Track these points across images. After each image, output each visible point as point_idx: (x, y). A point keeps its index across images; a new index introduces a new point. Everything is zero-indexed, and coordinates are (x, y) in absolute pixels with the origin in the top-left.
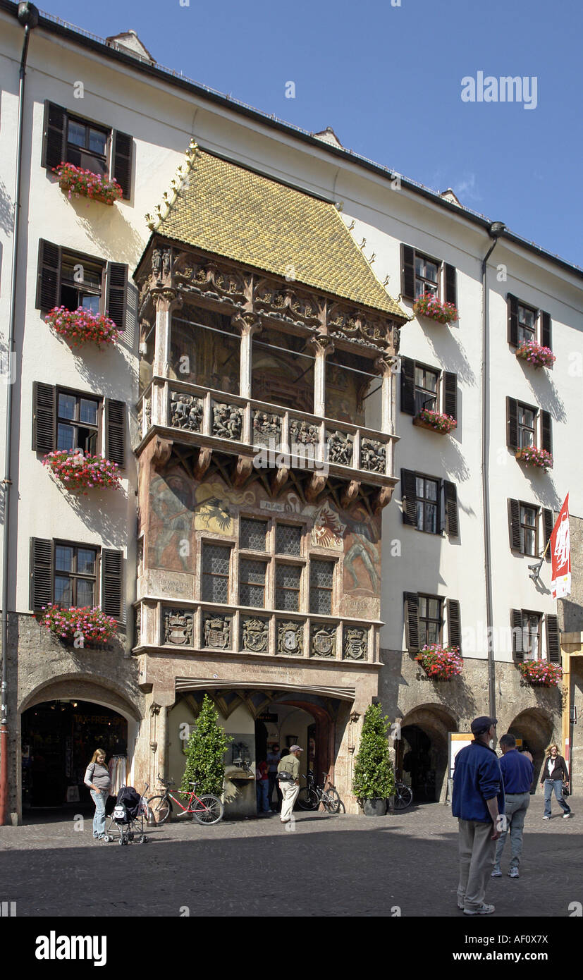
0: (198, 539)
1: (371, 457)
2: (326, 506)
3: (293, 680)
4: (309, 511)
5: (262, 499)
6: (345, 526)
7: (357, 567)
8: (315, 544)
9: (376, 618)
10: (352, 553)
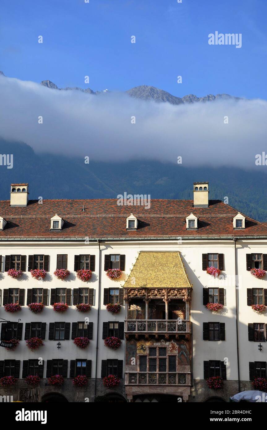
0: (138, 356)
1: (181, 328)
2: (172, 341)
3: (164, 391)
4: (167, 343)
5: (154, 342)
6: (178, 346)
7: (182, 357)
8: (169, 352)
9: (188, 371)
10: (180, 353)
